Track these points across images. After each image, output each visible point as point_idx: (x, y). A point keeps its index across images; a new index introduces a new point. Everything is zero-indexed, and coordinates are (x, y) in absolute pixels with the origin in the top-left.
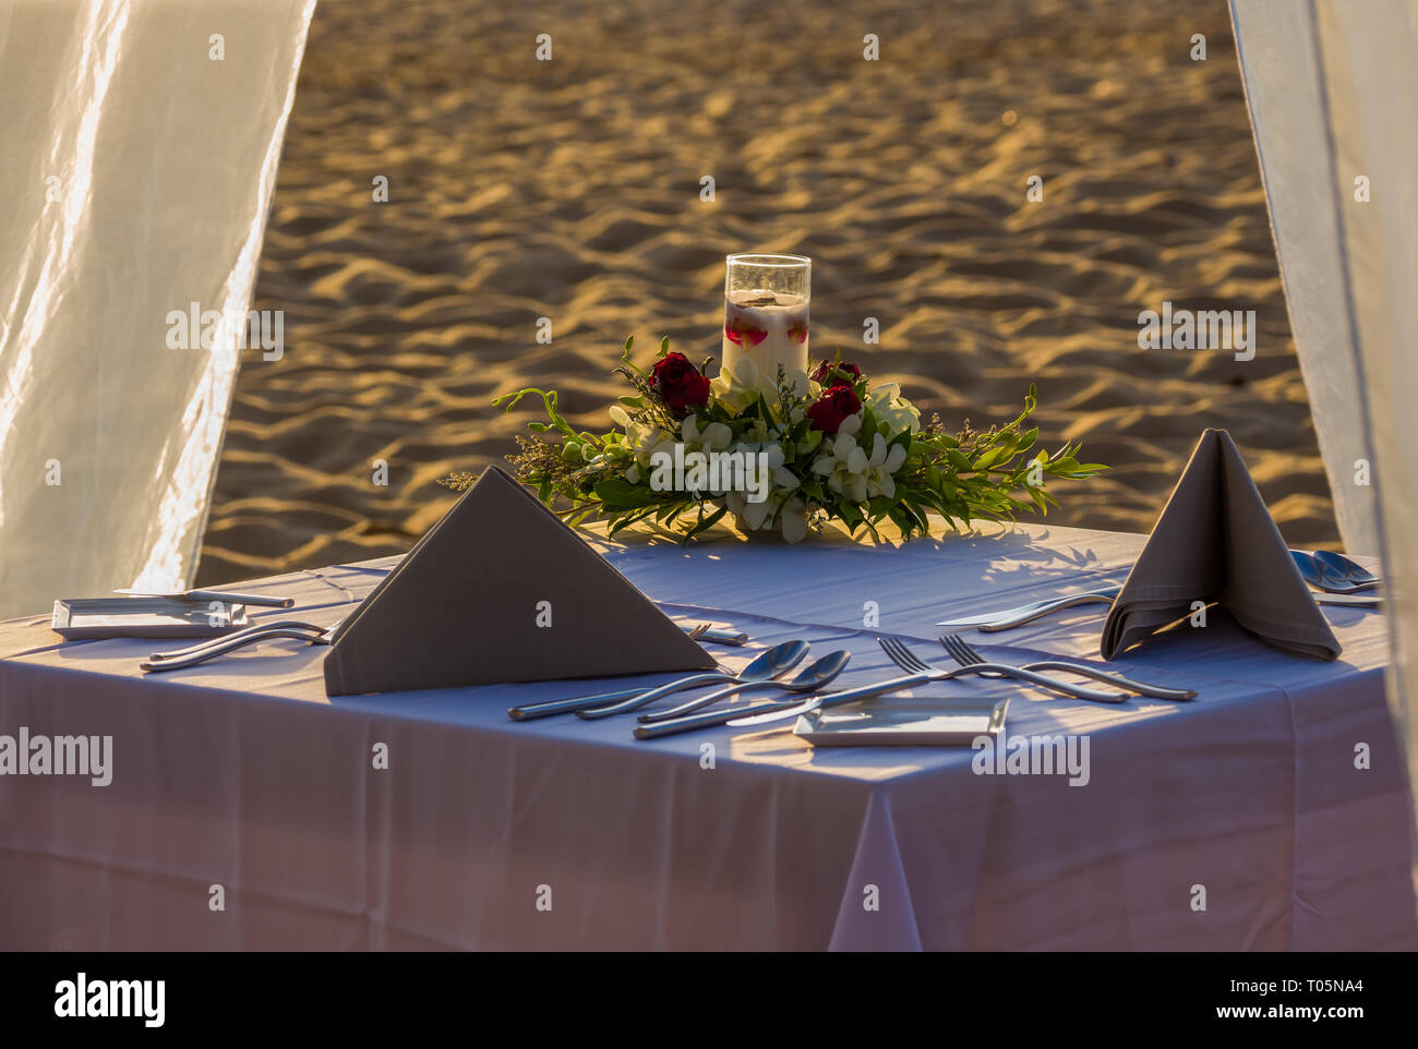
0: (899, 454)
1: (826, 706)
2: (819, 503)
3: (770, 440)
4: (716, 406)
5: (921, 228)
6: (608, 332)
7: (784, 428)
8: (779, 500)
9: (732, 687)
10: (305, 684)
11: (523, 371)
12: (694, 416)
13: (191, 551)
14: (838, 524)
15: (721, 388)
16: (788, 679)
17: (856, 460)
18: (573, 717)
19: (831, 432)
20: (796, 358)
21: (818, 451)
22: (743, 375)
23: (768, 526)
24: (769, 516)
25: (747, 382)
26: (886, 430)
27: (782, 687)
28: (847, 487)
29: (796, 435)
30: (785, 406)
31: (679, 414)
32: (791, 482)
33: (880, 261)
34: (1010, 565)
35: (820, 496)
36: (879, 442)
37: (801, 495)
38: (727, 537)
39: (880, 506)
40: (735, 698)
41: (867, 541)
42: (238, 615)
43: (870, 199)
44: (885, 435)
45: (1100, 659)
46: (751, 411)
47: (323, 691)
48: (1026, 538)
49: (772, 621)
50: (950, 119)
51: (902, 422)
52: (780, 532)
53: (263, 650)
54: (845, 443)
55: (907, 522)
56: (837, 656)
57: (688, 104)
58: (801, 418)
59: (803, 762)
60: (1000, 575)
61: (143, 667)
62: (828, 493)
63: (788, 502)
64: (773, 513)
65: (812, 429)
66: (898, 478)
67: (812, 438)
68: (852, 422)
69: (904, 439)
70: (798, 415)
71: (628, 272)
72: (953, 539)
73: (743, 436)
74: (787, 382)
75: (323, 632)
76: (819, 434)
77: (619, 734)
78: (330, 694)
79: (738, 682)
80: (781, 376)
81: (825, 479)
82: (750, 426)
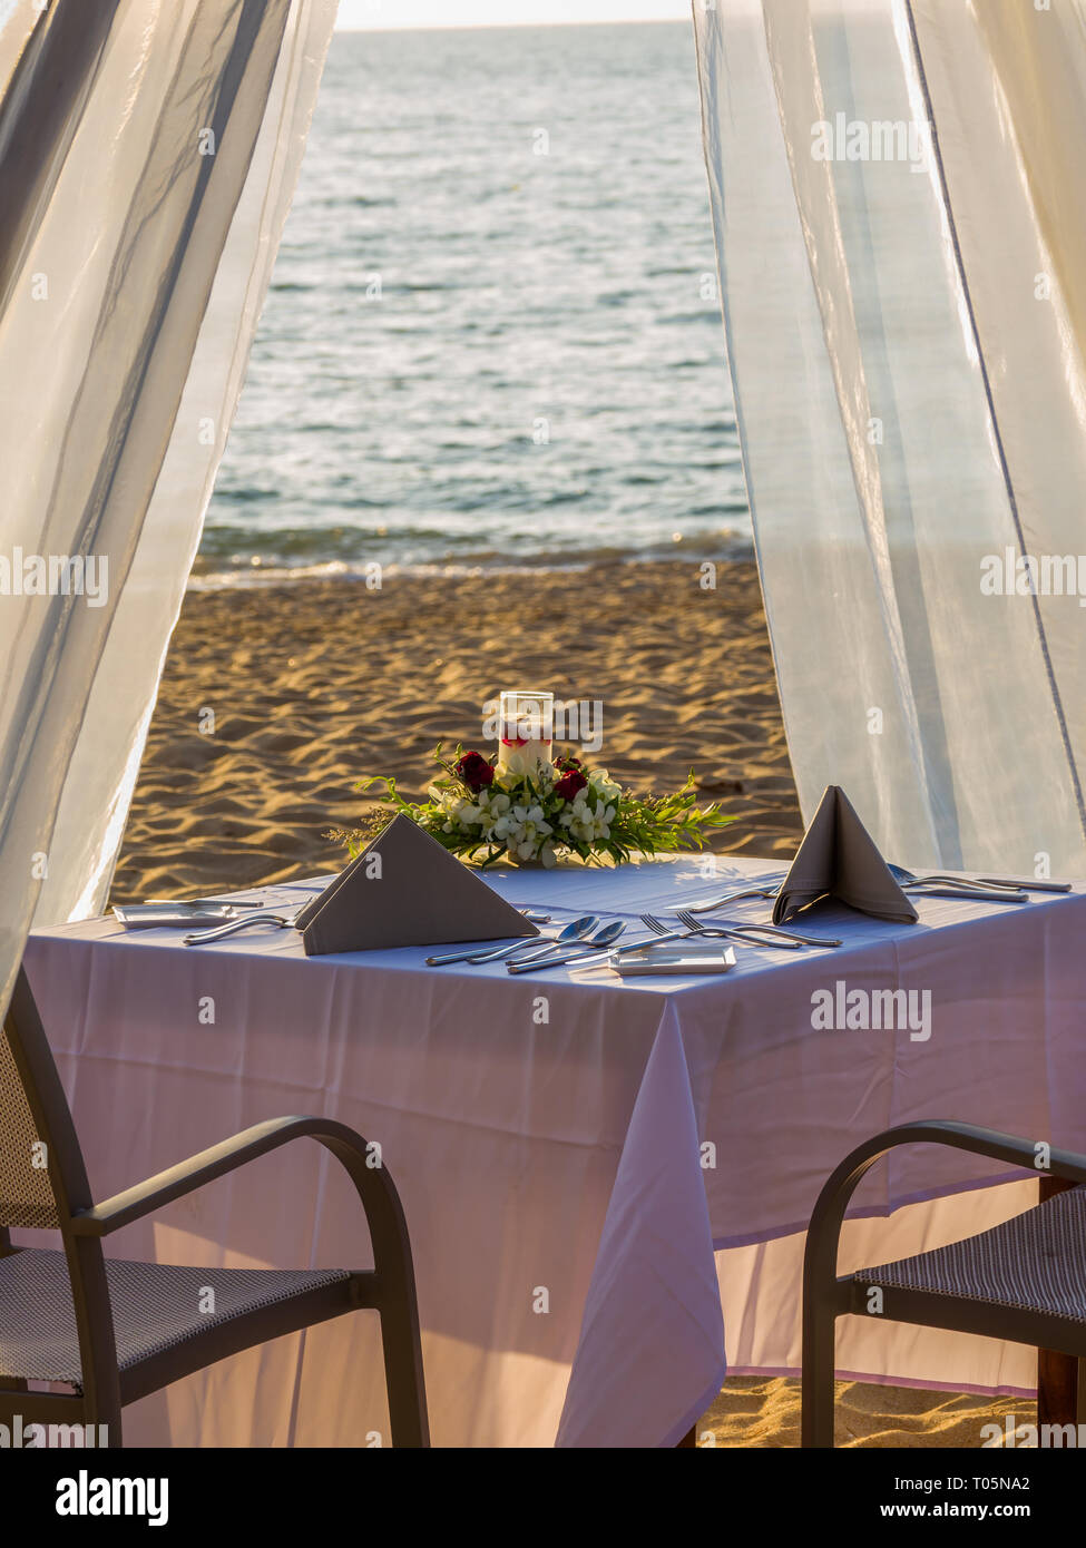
0: (612, 811)
1: (623, 952)
2: (565, 843)
3: (532, 804)
4: (496, 785)
5: (428, 722)
6: (245, 788)
7: (541, 797)
8: (540, 842)
9: (554, 945)
10: (291, 947)
11: (196, 812)
12: (486, 791)
13: (103, 896)
14: (575, 857)
15: (500, 773)
16: (590, 938)
17: (586, 816)
18: (465, 963)
19: (570, 798)
20: (546, 755)
21: (562, 811)
22: (514, 766)
23: (534, 857)
24: (534, 852)
25: (517, 769)
26: (603, 797)
27: (586, 944)
28: (581, 833)
29: (550, 800)
30: (541, 783)
31: (477, 790)
32: (547, 830)
33: (408, 742)
34: (689, 876)
35: (566, 837)
36: (600, 805)
37: (553, 837)
38: (504, 867)
39: (601, 844)
40: (558, 951)
41: (592, 865)
42: (228, 912)
43: (388, 705)
44: (603, 800)
45: (772, 925)
46: (520, 787)
47: (304, 953)
48: (691, 862)
49: (560, 909)
50: (399, 663)
51: (610, 793)
52: (541, 862)
53: (250, 931)
54: (579, 805)
55: (617, 855)
56: (618, 924)
57: (220, 658)
58: (551, 791)
59: (619, 983)
60: (683, 881)
61: (185, 942)
62: (571, 837)
63: (546, 843)
64: (537, 849)
65: (559, 797)
66: (611, 827)
67: (559, 802)
68: (583, 792)
69: (614, 803)
70: (549, 789)
71: (245, 751)
72: (645, 864)
73: (516, 802)
74: (543, 768)
75: (285, 921)
76: (562, 800)
77: (499, 971)
78: (307, 955)
79: (557, 942)
80: (539, 764)
81: (567, 828)
82: (520, 796)
